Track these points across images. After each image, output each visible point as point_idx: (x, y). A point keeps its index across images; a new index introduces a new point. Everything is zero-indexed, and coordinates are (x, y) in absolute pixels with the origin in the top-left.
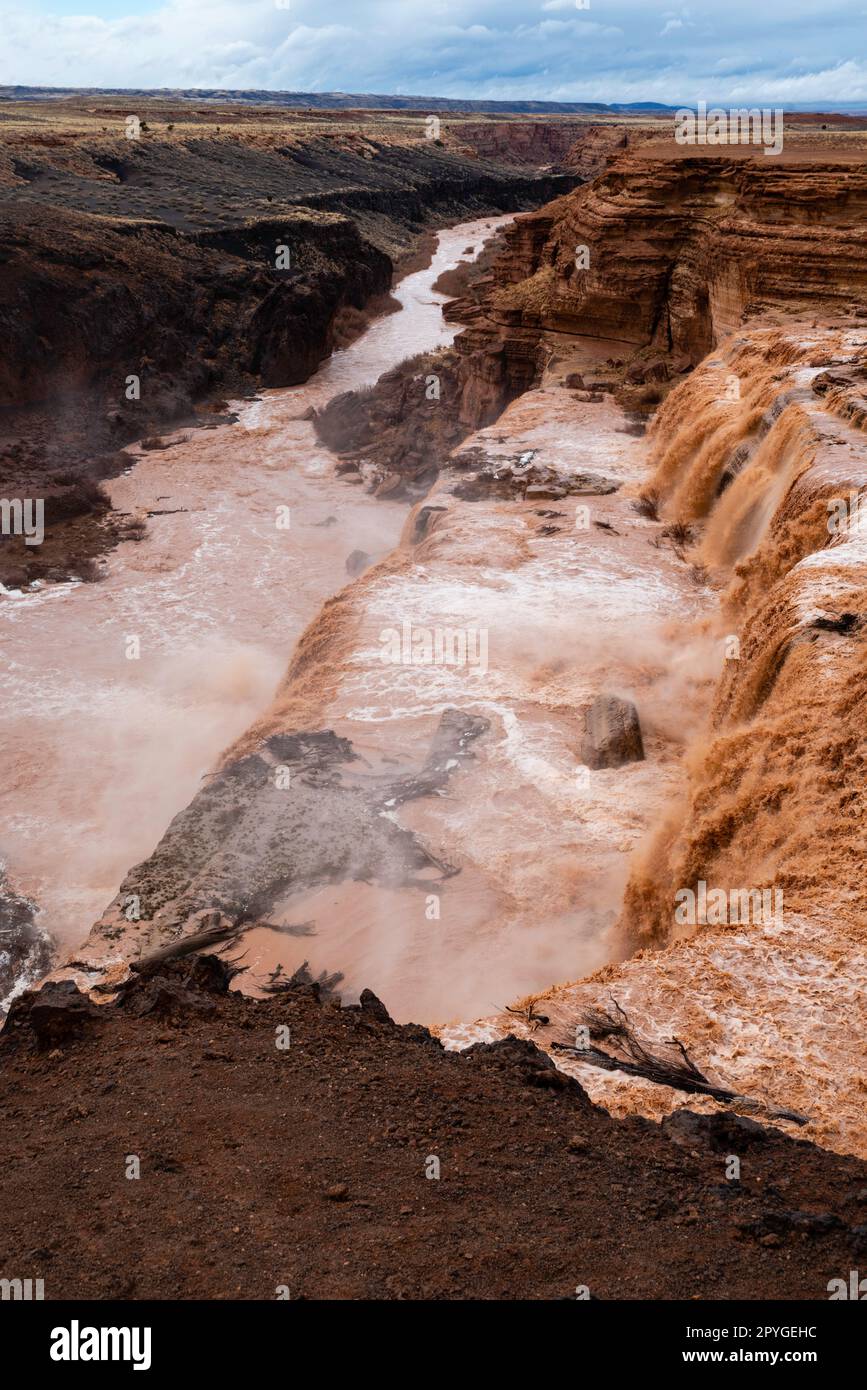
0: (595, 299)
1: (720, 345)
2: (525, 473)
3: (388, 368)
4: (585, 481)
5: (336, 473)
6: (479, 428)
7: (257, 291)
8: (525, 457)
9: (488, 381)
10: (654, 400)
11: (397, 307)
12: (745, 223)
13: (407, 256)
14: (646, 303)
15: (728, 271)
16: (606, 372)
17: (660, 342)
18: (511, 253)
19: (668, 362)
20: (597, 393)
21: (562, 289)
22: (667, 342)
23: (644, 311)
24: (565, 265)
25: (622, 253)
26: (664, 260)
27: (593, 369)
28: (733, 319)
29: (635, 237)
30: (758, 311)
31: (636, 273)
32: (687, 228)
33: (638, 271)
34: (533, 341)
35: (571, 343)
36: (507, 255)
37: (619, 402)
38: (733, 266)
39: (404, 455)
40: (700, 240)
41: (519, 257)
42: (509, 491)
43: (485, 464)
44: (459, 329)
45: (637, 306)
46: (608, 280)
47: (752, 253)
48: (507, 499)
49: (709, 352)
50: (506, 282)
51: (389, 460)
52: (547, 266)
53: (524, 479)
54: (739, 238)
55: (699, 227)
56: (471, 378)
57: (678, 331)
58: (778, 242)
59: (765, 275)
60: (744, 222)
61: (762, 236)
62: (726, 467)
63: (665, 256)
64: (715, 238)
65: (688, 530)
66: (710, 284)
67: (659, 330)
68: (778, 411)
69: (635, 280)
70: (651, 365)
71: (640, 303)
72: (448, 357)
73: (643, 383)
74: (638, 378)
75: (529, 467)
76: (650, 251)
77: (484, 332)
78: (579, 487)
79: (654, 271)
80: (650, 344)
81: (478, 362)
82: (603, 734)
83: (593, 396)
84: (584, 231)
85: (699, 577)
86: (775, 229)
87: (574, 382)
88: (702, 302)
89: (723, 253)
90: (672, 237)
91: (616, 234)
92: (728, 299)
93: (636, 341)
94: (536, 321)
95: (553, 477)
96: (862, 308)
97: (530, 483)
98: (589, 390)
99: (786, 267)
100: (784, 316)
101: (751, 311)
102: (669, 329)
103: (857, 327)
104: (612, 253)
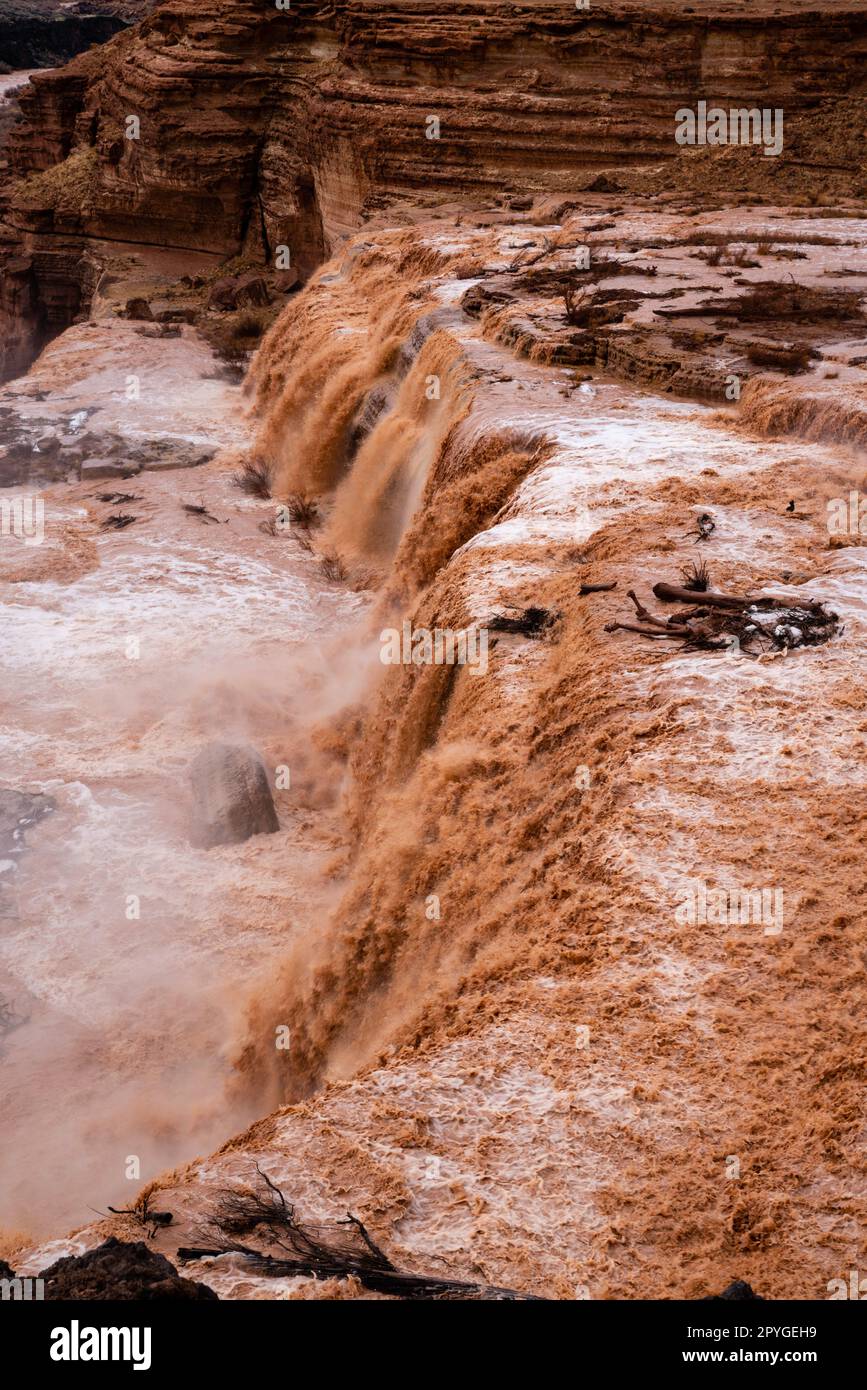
0: (156, 192)
1: (335, 252)
2: (78, 442)
4: (165, 449)
6: (6, 380)
9: (12, 313)
10: (252, 332)
12: (355, 84)
14: (229, 196)
15: (337, 151)
16: (182, 295)
17: (253, 251)
18: (30, 127)
19: (266, 278)
20: (171, 325)
21: (109, 178)
22: (263, 250)
23: (228, 208)
24: (110, 145)
25: (189, 128)
26: (246, 138)
27: (163, 290)
29: (205, 104)
30: (382, 205)
31: (210, 154)
32: (276, 92)
33: (215, 153)
34: (74, 253)
35: (129, 255)
36: (25, 131)
37: (204, 336)
38: (344, 144)
40: (296, 108)
41: (42, 133)
42: (58, 469)
43: (19, 432)
45: (217, 201)
46: (173, 164)
47: (368, 125)
48: (55, 481)
49: (322, 263)
50: (25, 170)
52: (85, 146)
53: (77, 450)
54: (348, 105)
55: (293, 90)
58: (400, 109)
59: (388, 155)
60: (352, 82)
61: (378, 101)
62: (358, 420)
63: (249, 131)
64: (315, 104)
65: (313, 509)
66: (314, 169)
67: (251, 233)
68: (419, 339)
69: (212, 165)
70: (243, 283)
71: (221, 197)
73: (234, 308)
74: (228, 302)
75: (85, 432)
76: (228, 124)
78: (156, 456)
79: (237, 152)
80: (239, 253)
82: (221, 801)
83: (167, 330)
84: (133, 95)
85: (332, 572)
86: (395, 92)
87: (136, 310)
88: (306, 194)
89: (330, 125)
90: (256, 103)
91: (179, 99)
92: (341, 191)
93: (218, 249)
94: (76, 224)
95: (119, 445)
96: (517, 198)
97: (86, 456)
98: (160, 320)
99: (413, 144)
100: (417, 211)
101: (375, 203)
102: (264, 234)
103: (512, 223)
104: (175, 127)
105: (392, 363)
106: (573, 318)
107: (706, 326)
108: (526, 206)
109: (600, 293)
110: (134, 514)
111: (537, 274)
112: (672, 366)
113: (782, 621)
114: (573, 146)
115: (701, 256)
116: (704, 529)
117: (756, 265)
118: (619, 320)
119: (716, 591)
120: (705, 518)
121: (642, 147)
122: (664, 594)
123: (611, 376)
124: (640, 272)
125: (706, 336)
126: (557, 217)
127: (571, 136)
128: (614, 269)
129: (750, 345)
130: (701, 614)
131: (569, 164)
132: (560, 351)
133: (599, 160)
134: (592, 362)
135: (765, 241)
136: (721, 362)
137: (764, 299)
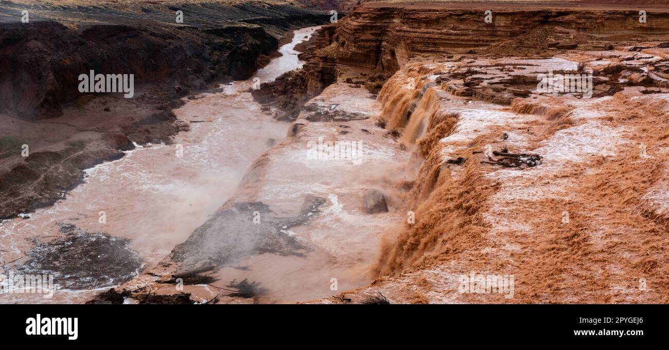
0: (354, 53)
1: (401, 68)
2: (333, 112)
3: (279, 75)
4: (357, 115)
5: (261, 111)
6: (314, 97)
7: (228, 48)
8: (333, 107)
9: (317, 80)
10: (379, 87)
11: (281, 55)
12: (405, 28)
13: (283, 38)
14: (373, 55)
15: (401, 44)
16: (361, 78)
17: (379, 68)
18: (321, 38)
19: (383, 74)
21: (341, 49)
22: (382, 67)
23: (372, 57)
25: (362, 38)
26: (377, 40)
27: (356, 76)
28: (405, 60)
29: (366, 33)
30: (413, 57)
31: (368, 44)
32: (384, 30)
34: (332, 67)
35: (347, 68)
36: (320, 39)
37: (367, 88)
38: (402, 42)
39: (287, 105)
40: (390, 33)
41: (324, 39)
42: (328, 118)
43: (318, 109)
44: (304, 63)
45: (370, 55)
46: (358, 47)
47: (409, 38)
48: (327, 121)
49: (397, 71)
50: (320, 47)
51: (281, 107)
52: (335, 42)
53: (333, 114)
54: (403, 33)
55: (389, 29)
56: (310, 79)
57: (385, 64)
58: (417, 34)
59: (414, 45)
61: (411, 32)
62: (409, 110)
63: (377, 39)
64: (395, 33)
65: (397, 132)
66: (395, 48)
67: (379, 63)
68: (425, 90)
69: (368, 47)
70: (377, 75)
71: (371, 54)
72: (301, 72)
73: (374, 81)
74: (373, 80)
75: (335, 110)
76: (372, 37)
77: (313, 63)
78: (354, 117)
79: (374, 44)
80: (376, 68)
81: (312, 74)
83: (357, 86)
84: (347, 31)
85: (403, 147)
86: (416, 30)
87: (349, 81)
88: (393, 54)
89: (398, 38)
90: (379, 32)
91: (359, 32)
92: (402, 54)
93: (370, 67)
94: (333, 60)
95: (344, 114)
96: (449, 55)
97: (336, 116)
98: (355, 84)
99: (421, 42)
100: (422, 58)
101: (410, 57)
102: (382, 63)
103: (448, 61)
104: (358, 38)
105: (418, 96)
106: (465, 85)
107: (501, 86)
108: (452, 57)
109: (472, 78)
110: (348, 131)
111: (456, 74)
112: (493, 96)
113: (528, 160)
114: (463, 43)
115: (498, 69)
116: (505, 137)
117: (513, 71)
118: (478, 85)
119: (510, 152)
120: (505, 134)
121: (481, 43)
122: (495, 154)
123: (477, 99)
124: (483, 73)
125: (501, 88)
126: (460, 60)
127: (462, 40)
128: (476, 72)
129: (513, 91)
130: (506, 158)
131: (462, 47)
132: (463, 93)
133: (470, 46)
134: (472, 96)
135: (515, 65)
136: (506, 95)
137: (516, 80)
